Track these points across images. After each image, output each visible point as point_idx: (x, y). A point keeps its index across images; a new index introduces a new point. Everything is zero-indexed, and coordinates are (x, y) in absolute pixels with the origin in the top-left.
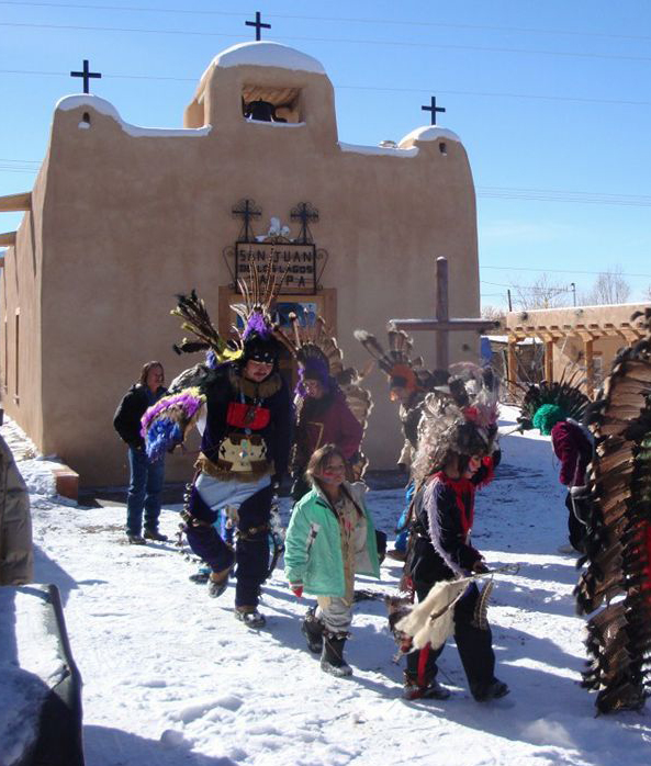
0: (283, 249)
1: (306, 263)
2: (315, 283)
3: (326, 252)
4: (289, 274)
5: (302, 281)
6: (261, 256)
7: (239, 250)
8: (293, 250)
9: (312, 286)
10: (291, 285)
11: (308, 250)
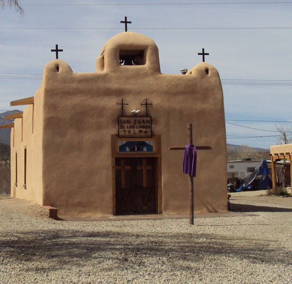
0: (138, 119)
1: (148, 124)
2: (152, 133)
3: (156, 119)
4: (140, 129)
5: (146, 132)
6: (129, 122)
7: (119, 119)
8: (142, 119)
9: (150, 134)
10: (141, 134)
11: (148, 119)
